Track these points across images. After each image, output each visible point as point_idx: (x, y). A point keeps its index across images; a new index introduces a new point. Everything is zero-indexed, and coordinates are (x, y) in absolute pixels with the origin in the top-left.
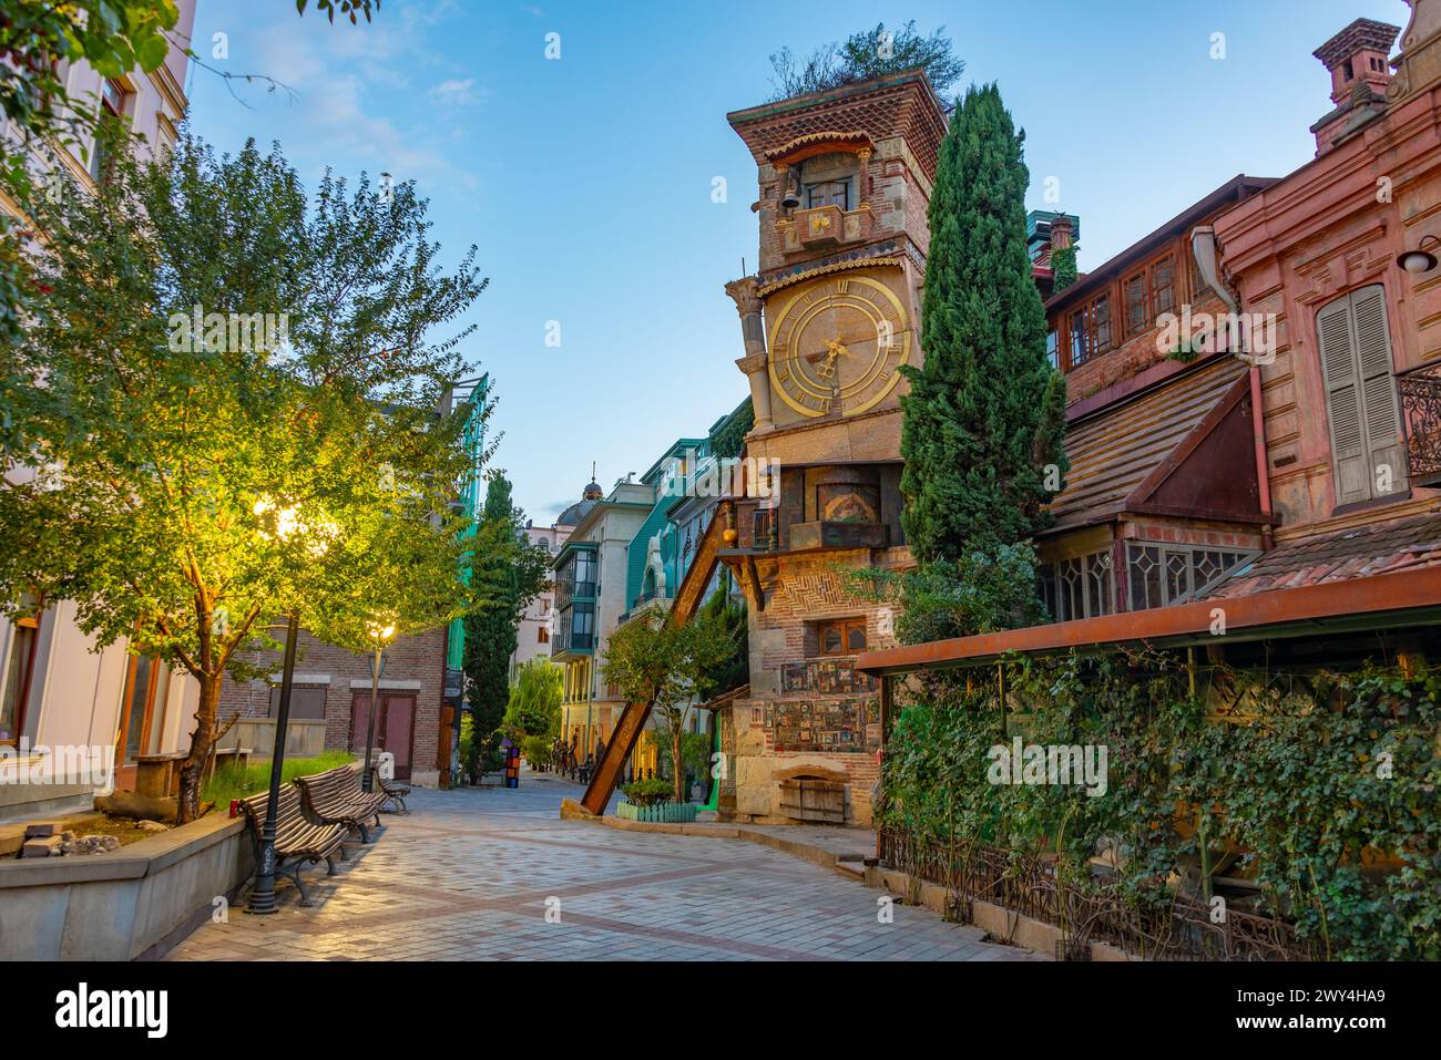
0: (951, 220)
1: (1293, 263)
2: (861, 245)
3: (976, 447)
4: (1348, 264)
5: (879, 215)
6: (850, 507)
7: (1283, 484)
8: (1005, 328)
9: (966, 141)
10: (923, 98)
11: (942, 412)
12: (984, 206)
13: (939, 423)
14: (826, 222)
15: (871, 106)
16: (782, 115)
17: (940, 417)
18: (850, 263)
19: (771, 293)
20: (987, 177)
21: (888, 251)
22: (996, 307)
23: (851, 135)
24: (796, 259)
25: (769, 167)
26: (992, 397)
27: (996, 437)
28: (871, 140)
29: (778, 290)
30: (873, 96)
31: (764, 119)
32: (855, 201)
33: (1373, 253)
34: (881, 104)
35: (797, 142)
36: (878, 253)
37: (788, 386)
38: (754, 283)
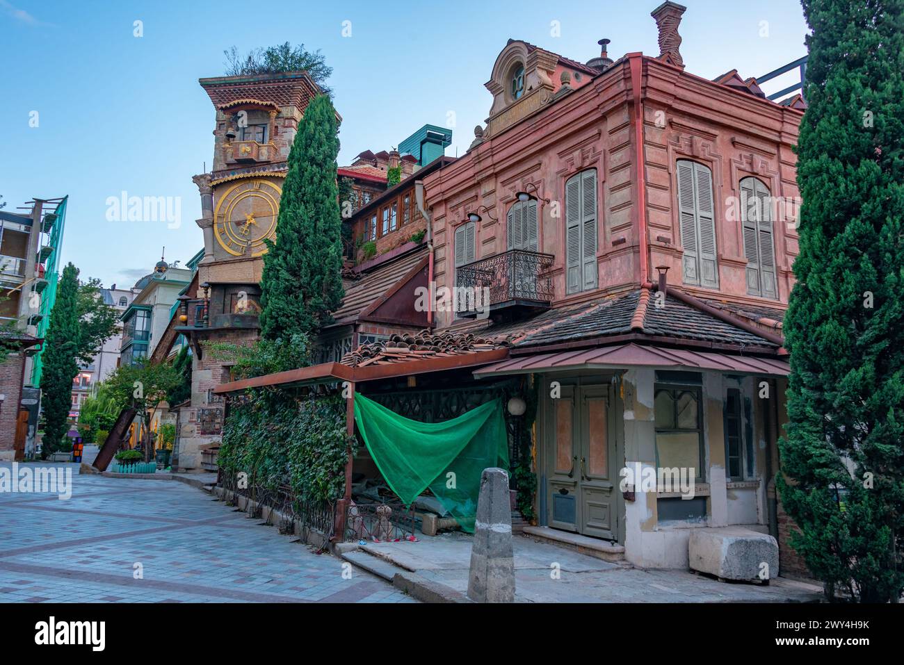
0: (296, 166)
1: (449, 205)
2: (268, 163)
3: (294, 284)
5: (279, 147)
6: (248, 306)
8: (316, 225)
9: (309, 124)
10: (308, 86)
12: (313, 161)
13: (278, 271)
14: (248, 149)
15: (279, 87)
16: (230, 84)
17: (279, 268)
18: (257, 173)
19: (217, 185)
20: (316, 145)
22: (312, 213)
23: (265, 103)
24: (233, 167)
25: (221, 113)
26: (305, 259)
27: (305, 279)
28: (277, 106)
29: (221, 183)
30: (279, 82)
31: (220, 85)
32: (267, 138)
33: (473, 207)
34: (284, 87)
35: (236, 102)
36: (276, 170)
37: (224, 237)
38: (209, 178)
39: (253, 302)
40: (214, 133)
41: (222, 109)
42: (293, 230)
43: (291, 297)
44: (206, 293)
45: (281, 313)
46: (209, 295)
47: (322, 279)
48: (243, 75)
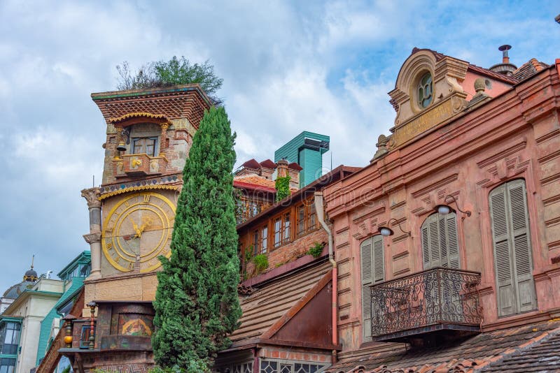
0: (191, 180)
1: (353, 217)
2: (159, 175)
3: (190, 303)
4: (372, 222)
5: (171, 160)
6: (137, 327)
7: (344, 329)
8: (212, 240)
9: (205, 137)
10: (199, 99)
11: (175, 284)
12: (209, 173)
13: (173, 289)
14: (140, 162)
15: (171, 100)
16: (122, 98)
17: (174, 286)
18: (147, 186)
19: (106, 198)
20: (212, 158)
21: (173, 181)
22: (209, 228)
23: (157, 116)
24: (122, 181)
25: (112, 126)
26: (201, 277)
27: (202, 299)
28: (168, 119)
29: (110, 197)
30: (171, 95)
31: (112, 99)
32: (158, 150)
33: (380, 219)
34: (176, 100)
35: (128, 115)
36: (167, 182)
37: (113, 251)
38: (98, 191)
39: (142, 322)
40: (104, 146)
41: (113, 122)
42: (189, 246)
43: (188, 319)
44: (93, 312)
45: (176, 336)
46: (96, 314)
47: (220, 298)
48: (134, 89)
